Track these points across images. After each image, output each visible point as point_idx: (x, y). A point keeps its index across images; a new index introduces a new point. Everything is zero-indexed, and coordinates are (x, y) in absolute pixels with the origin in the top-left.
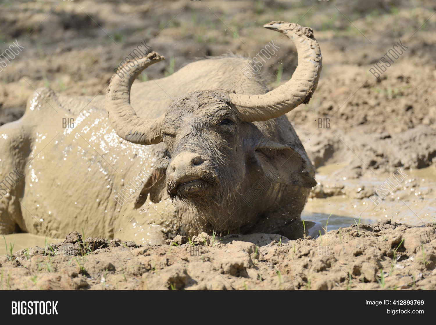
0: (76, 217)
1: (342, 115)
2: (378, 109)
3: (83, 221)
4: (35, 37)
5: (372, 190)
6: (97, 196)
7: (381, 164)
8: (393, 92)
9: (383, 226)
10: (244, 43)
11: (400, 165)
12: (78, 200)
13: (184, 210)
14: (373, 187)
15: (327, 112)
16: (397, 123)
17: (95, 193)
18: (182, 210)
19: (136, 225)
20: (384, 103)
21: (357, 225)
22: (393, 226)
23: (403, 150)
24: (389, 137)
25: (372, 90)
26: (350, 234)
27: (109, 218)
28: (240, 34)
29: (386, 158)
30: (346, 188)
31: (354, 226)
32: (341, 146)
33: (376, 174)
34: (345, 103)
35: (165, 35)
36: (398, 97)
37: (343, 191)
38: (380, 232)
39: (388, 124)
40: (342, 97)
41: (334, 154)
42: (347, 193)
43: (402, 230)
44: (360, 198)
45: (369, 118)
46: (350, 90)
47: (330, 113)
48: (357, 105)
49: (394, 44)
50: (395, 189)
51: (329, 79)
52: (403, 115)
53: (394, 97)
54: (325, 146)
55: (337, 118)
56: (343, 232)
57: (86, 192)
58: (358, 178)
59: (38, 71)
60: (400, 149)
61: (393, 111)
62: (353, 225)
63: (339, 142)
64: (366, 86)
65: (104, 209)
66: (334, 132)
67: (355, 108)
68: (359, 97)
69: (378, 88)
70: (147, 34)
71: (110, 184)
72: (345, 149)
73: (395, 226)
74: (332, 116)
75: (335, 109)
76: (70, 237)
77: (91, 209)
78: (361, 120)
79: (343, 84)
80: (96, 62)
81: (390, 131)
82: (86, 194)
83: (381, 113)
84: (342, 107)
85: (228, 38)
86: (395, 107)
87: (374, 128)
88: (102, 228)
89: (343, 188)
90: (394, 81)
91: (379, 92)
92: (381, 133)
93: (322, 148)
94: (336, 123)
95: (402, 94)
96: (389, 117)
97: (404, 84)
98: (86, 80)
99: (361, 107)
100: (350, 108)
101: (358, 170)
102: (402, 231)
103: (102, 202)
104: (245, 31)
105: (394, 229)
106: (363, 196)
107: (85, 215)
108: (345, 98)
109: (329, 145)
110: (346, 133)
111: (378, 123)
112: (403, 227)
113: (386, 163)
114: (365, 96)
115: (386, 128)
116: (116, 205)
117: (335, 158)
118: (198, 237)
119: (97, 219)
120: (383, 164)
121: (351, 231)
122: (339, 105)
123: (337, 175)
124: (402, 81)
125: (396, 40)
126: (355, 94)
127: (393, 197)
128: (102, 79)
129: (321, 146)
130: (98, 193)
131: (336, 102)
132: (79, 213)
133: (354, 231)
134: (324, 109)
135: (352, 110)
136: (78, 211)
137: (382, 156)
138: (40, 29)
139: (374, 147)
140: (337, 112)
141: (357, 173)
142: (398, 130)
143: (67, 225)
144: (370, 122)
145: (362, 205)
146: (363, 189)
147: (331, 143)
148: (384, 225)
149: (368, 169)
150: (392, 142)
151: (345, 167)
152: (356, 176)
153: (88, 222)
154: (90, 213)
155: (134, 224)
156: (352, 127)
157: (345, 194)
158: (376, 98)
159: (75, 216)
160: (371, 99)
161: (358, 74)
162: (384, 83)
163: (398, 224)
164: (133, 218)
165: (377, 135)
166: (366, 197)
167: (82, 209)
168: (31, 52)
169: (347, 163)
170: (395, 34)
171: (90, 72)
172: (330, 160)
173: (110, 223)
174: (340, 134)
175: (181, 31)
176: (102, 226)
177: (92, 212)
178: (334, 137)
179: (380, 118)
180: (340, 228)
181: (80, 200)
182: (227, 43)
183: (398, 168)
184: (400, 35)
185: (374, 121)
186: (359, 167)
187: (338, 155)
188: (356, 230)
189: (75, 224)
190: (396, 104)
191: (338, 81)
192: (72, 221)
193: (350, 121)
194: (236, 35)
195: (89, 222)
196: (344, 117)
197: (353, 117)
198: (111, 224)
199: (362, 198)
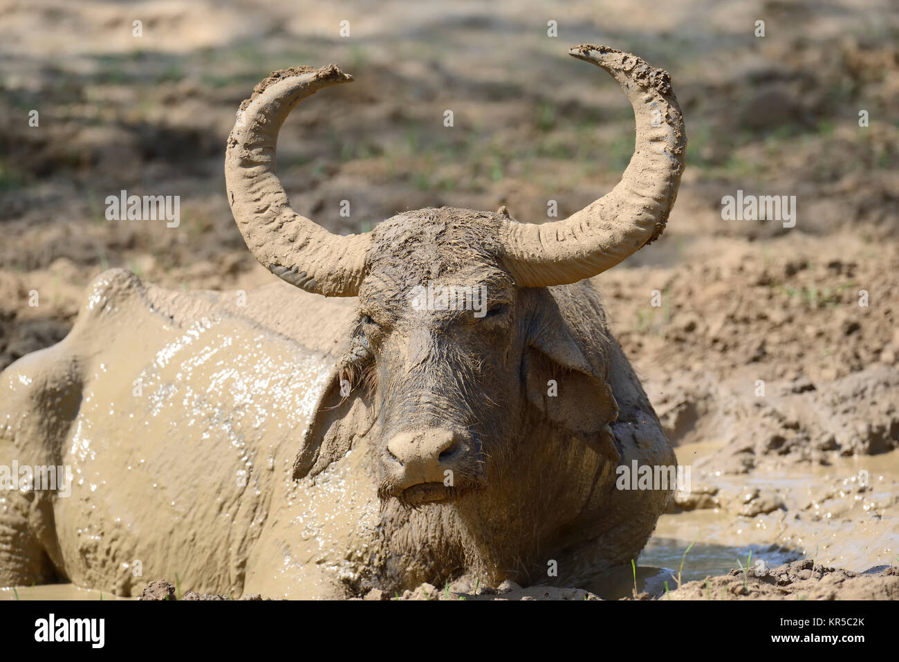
0: (171, 533)
1: (715, 341)
2: (788, 329)
3: (185, 542)
4: (84, 175)
5: (776, 498)
6: (219, 492)
7: (793, 445)
8: (819, 294)
9: (796, 573)
10: (514, 191)
11: (833, 445)
12: (177, 497)
13: (399, 522)
14: (778, 491)
15: (682, 335)
16: (828, 360)
17: (214, 484)
18: (393, 523)
19: (290, 563)
20: (800, 318)
21: (742, 572)
22: (818, 573)
23: (839, 415)
24: (811, 388)
25: (776, 290)
26: (728, 590)
27: (239, 537)
28: (506, 173)
29: (804, 431)
30: (720, 495)
31: (736, 573)
32: (711, 406)
33: (783, 465)
34: (722, 316)
35: (352, 174)
36: (830, 306)
37: (716, 499)
38: (789, 586)
39: (809, 362)
40: (715, 304)
41: (698, 423)
42: (723, 504)
43: (836, 581)
44: (750, 513)
45: (769, 349)
46: (732, 291)
47: (691, 337)
48: (746, 321)
49: (822, 196)
50: (823, 497)
51: (689, 268)
52: (840, 343)
53: (822, 306)
54: (679, 405)
55: (705, 349)
56: (713, 585)
57: (196, 482)
58: (746, 472)
59: (89, 247)
60: (834, 413)
61: (820, 334)
62: (734, 572)
63: (707, 397)
64: (765, 282)
65: (230, 518)
66: (699, 376)
67: (741, 327)
68: (750, 305)
69: (788, 286)
70: (315, 170)
71: (247, 469)
72: (720, 413)
73: (822, 573)
74: (694, 344)
75: (700, 329)
76: (152, 592)
77: (203, 517)
78: (753, 353)
79: (718, 278)
80: (208, 229)
81: (813, 376)
82: (196, 487)
83: (794, 339)
84: (716, 326)
85: (481, 181)
86: (823, 327)
87: (779, 370)
88: (222, 559)
89: (715, 493)
90: (822, 272)
91: (791, 295)
92: (795, 379)
93: (672, 411)
94: (702, 359)
95: (838, 300)
96: (810, 348)
97: (843, 279)
98: (188, 265)
99: (753, 326)
100: (731, 328)
101: (747, 456)
102: (836, 583)
103: (227, 505)
104: (516, 166)
105: (820, 579)
106: (757, 509)
107: (190, 529)
108: (720, 308)
109: (686, 403)
110: (722, 379)
111: (788, 359)
112: (838, 576)
113: (804, 443)
114: (762, 302)
115: (805, 369)
116: (254, 511)
117: (699, 432)
118: (414, 594)
119: (215, 539)
120: (797, 444)
121: (730, 584)
122: (709, 321)
123: (701, 466)
124: (839, 273)
125: (827, 188)
126: (741, 300)
127: (817, 513)
128: (221, 263)
129: (671, 405)
130: (221, 485)
131: (701, 315)
132: (179, 524)
133: (737, 583)
134: (676, 330)
135: (736, 332)
136: (177, 519)
137: (796, 427)
138: (95, 158)
139: (780, 409)
140: (704, 336)
141: (744, 463)
142: (830, 373)
143: (152, 546)
144: (772, 357)
145: (754, 528)
146: (756, 496)
147: (691, 399)
148: (798, 571)
149: (766, 453)
150: (816, 400)
151: (720, 451)
152: (742, 468)
153: (195, 545)
154: (200, 526)
155: (288, 560)
156: (734, 366)
157: (719, 505)
158: (785, 306)
159: (169, 529)
160: (773, 308)
161: (747, 258)
162: (802, 275)
163: (827, 569)
164: (285, 544)
165: (786, 384)
166: (761, 512)
167: (185, 517)
168: (75, 206)
169: (723, 441)
170: (826, 174)
171: (196, 250)
172: (690, 436)
173: (240, 548)
174: (709, 382)
175: (383, 164)
176: (224, 554)
177: (204, 525)
178: (698, 387)
179: (793, 349)
180: (708, 577)
181: (181, 498)
182: (479, 191)
183: (829, 453)
184: (835, 177)
185: (780, 355)
186: (749, 450)
187: (705, 426)
188: (742, 582)
189: (168, 548)
190: (826, 320)
191: (706, 271)
192: (163, 540)
193: (731, 354)
194: (497, 174)
195: (198, 545)
196: (719, 346)
197: (736, 345)
198: (242, 550)
199: (754, 515)
